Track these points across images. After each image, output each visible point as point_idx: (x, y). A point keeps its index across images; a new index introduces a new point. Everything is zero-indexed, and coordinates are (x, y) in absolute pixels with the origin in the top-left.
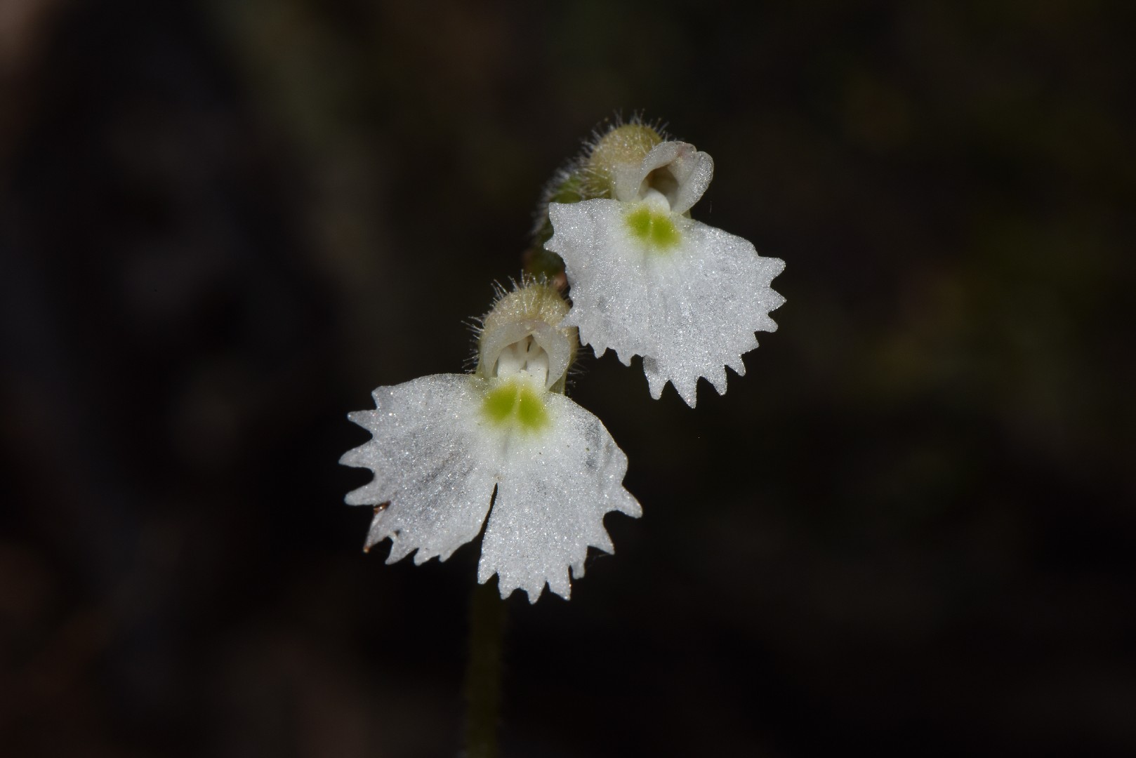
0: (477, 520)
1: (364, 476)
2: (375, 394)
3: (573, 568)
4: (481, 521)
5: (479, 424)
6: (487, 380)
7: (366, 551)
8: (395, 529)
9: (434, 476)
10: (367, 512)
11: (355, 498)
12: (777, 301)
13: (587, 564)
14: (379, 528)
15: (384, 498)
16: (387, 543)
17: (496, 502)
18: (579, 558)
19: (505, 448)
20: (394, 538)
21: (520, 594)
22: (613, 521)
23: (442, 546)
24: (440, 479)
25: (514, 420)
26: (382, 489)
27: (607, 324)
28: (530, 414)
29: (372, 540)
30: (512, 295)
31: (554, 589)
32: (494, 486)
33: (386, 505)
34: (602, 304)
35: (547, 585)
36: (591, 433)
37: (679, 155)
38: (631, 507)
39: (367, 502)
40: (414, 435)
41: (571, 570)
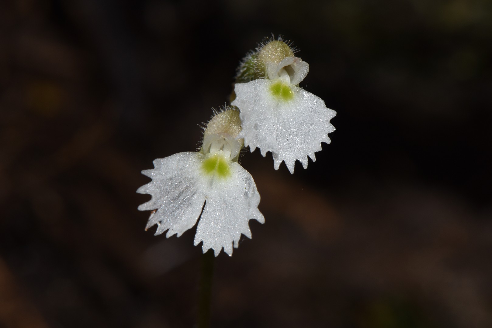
0: (195, 218)
1: (147, 198)
2: (154, 162)
3: (234, 242)
4: (197, 218)
5: (200, 174)
6: (204, 154)
7: (146, 230)
8: (160, 220)
9: (178, 197)
10: (148, 213)
11: (143, 207)
12: (332, 129)
13: (240, 242)
14: (153, 220)
15: (155, 207)
16: (156, 226)
17: (205, 208)
18: (237, 238)
19: (211, 184)
20: (159, 224)
21: (211, 251)
22: (253, 223)
23: (179, 229)
24: (182, 198)
25: (215, 172)
26: (155, 204)
27: (257, 136)
28: (222, 170)
29: (149, 225)
30: (219, 115)
31: (226, 250)
32: (204, 201)
33: (156, 210)
34: (256, 127)
35: (223, 248)
36: (248, 181)
37: (295, 62)
38: (261, 218)
39: (148, 209)
40: (171, 179)
41: (233, 243)
